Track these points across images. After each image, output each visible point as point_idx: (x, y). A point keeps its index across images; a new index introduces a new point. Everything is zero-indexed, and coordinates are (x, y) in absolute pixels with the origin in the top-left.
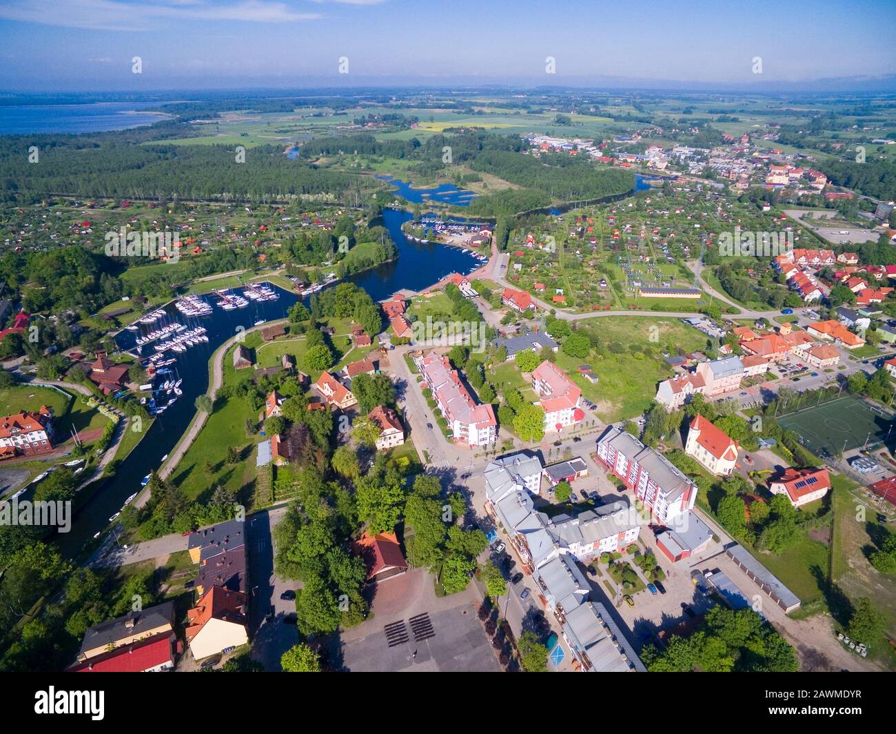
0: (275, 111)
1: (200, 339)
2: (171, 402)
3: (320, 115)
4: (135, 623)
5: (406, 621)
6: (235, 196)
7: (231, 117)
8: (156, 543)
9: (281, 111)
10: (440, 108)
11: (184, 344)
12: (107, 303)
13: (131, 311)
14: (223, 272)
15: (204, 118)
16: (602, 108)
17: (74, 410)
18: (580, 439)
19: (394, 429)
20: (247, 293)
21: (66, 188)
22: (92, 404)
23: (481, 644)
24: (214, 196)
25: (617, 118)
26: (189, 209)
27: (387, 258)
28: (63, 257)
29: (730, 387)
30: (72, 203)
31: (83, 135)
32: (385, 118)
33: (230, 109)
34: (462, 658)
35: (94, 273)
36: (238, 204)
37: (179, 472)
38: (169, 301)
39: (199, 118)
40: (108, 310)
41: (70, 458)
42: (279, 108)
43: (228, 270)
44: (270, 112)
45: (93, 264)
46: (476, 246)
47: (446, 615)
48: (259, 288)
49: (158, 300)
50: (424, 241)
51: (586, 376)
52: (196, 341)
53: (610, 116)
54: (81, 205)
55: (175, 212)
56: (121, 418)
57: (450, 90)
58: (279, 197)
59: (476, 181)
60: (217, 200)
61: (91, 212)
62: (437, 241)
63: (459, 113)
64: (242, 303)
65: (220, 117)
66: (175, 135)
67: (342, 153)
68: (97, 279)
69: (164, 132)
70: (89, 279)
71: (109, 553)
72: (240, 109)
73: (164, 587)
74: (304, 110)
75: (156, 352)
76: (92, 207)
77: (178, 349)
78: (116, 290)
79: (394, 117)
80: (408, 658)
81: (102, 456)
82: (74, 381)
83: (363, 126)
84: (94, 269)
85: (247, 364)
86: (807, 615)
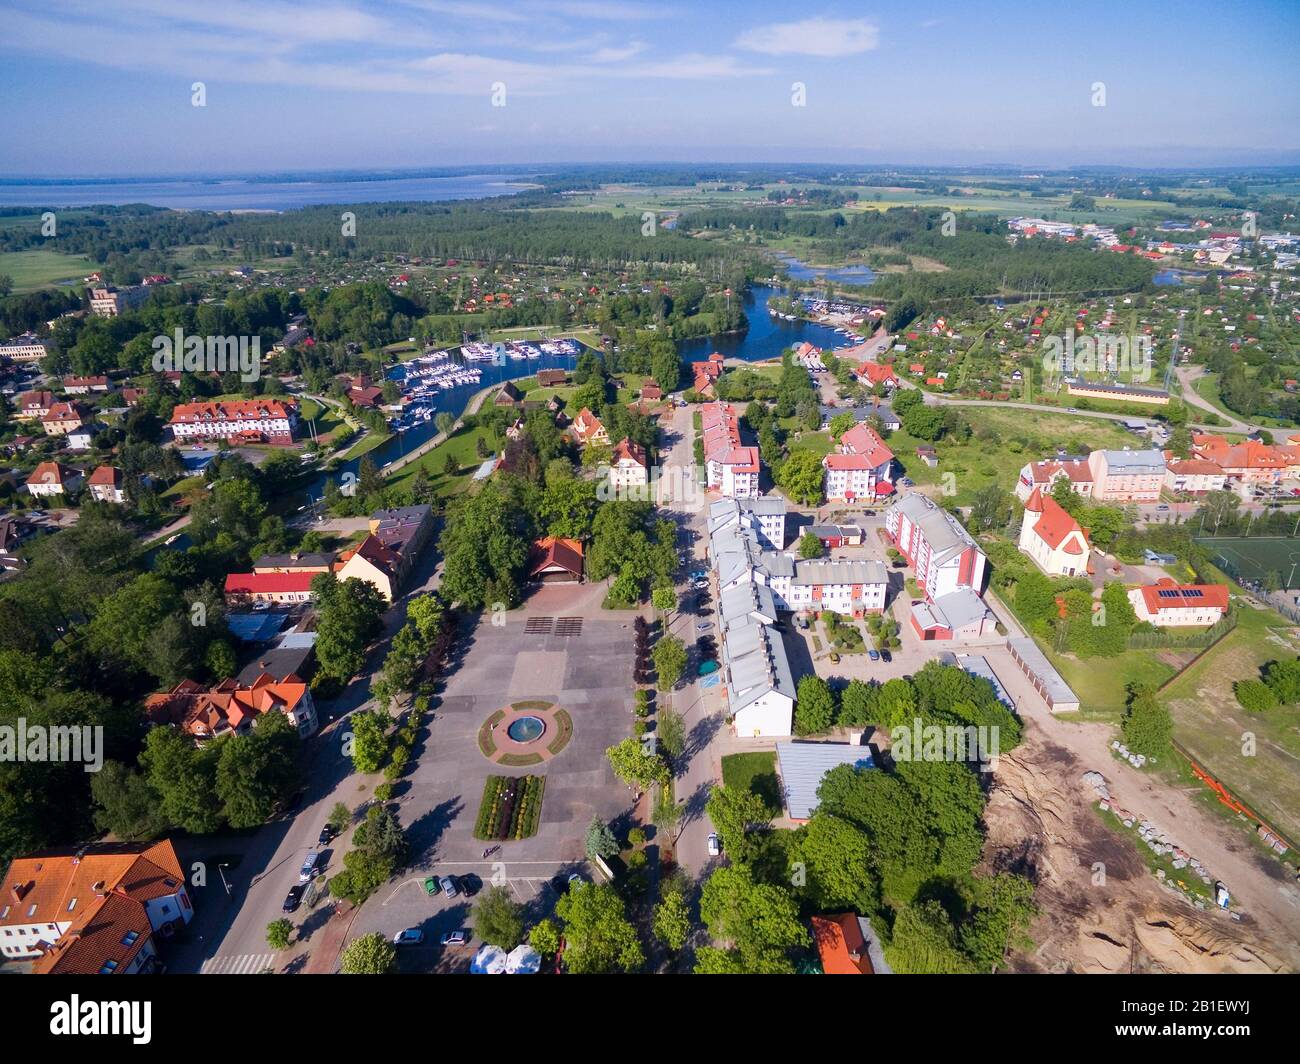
0: (671, 184)
1: (471, 378)
2: (416, 423)
3: (727, 189)
4: (300, 557)
5: (555, 619)
6: (576, 261)
7: (613, 190)
8: (348, 521)
9: (679, 185)
10: (898, 185)
11: (454, 381)
12: (393, 342)
13: (414, 350)
14: (526, 325)
15: (580, 188)
16: (1164, 191)
17: (323, 419)
18: (874, 514)
19: (633, 461)
20: (543, 346)
21: (399, 247)
22: (340, 415)
23: (626, 653)
24: (551, 259)
25: (1180, 203)
26: (518, 271)
27: (729, 328)
28: (362, 292)
29: (1142, 495)
30: (399, 260)
31: (438, 202)
32: (813, 194)
33: (616, 181)
34: (598, 658)
35: (389, 311)
36: (575, 269)
37: (396, 475)
38: (455, 346)
39: (574, 188)
40: (391, 347)
41: (305, 452)
42: (677, 181)
43: (533, 324)
44: (665, 184)
45: (390, 302)
46: (857, 325)
47: (603, 624)
48: (560, 343)
49: (444, 344)
50: (790, 317)
51: (924, 457)
52: (466, 380)
53: (1170, 199)
54: (407, 262)
55: (501, 272)
56: (361, 431)
57: (928, 169)
58: (628, 264)
59: (900, 264)
60: (555, 264)
61: (414, 269)
62: (807, 318)
63: (925, 193)
64: (533, 353)
65: (599, 188)
66: (538, 203)
67: (734, 227)
68: (390, 316)
69: (526, 200)
70: (380, 316)
71: (304, 520)
72: (629, 182)
73: (339, 550)
74: (709, 185)
75: (421, 384)
76: (417, 264)
77: (444, 385)
78: (404, 328)
79: (827, 193)
80: (540, 645)
81: (331, 454)
82: (333, 397)
83: (780, 202)
84: (390, 308)
85: (509, 401)
86: (1084, 719)
